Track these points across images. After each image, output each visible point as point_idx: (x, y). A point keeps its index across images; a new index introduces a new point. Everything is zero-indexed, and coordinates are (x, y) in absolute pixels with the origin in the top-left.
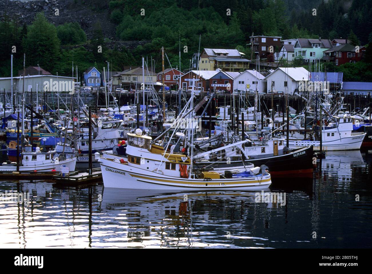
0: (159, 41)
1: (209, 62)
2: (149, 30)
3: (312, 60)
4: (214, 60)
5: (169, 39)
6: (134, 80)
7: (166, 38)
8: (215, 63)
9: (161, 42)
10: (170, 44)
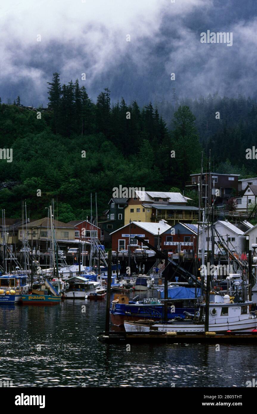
0: (36, 182)
1: (144, 211)
4: (151, 208)
5: (50, 179)
6: (43, 236)
7: (45, 177)
8: (153, 213)
9: (39, 184)
10: (52, 187)
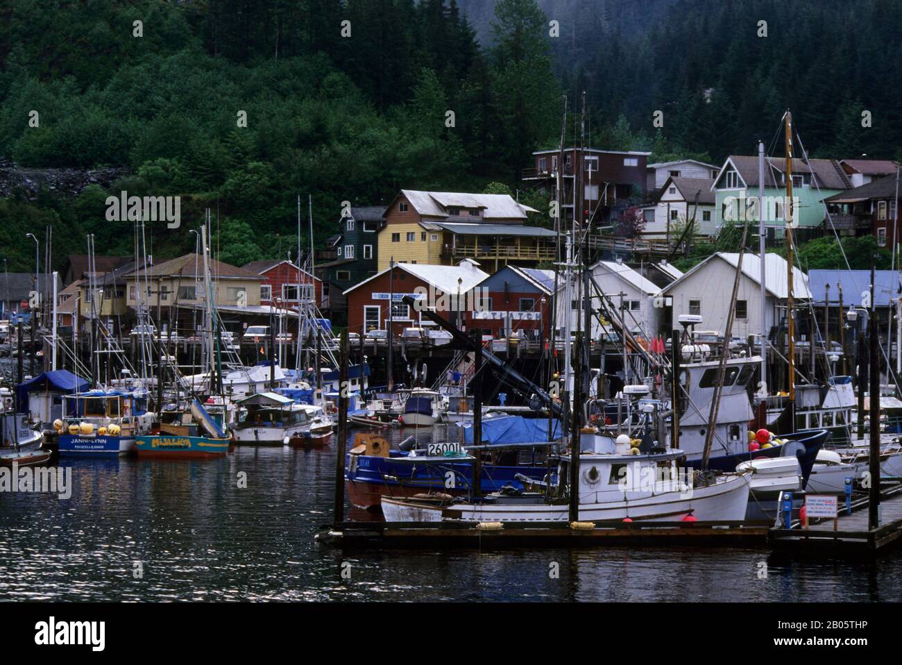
1: (424, 237)
2: (117, 130)
3: (783, 232)
4: (439, 231)
6: (185, 297)
7: (189, 158)
8: (445, 242)
9: (174, 175)
10: (205, 181)
